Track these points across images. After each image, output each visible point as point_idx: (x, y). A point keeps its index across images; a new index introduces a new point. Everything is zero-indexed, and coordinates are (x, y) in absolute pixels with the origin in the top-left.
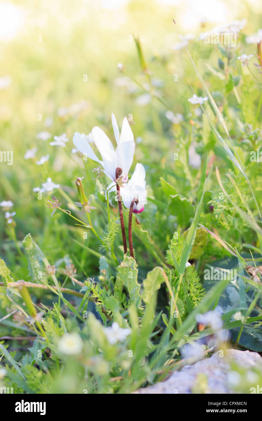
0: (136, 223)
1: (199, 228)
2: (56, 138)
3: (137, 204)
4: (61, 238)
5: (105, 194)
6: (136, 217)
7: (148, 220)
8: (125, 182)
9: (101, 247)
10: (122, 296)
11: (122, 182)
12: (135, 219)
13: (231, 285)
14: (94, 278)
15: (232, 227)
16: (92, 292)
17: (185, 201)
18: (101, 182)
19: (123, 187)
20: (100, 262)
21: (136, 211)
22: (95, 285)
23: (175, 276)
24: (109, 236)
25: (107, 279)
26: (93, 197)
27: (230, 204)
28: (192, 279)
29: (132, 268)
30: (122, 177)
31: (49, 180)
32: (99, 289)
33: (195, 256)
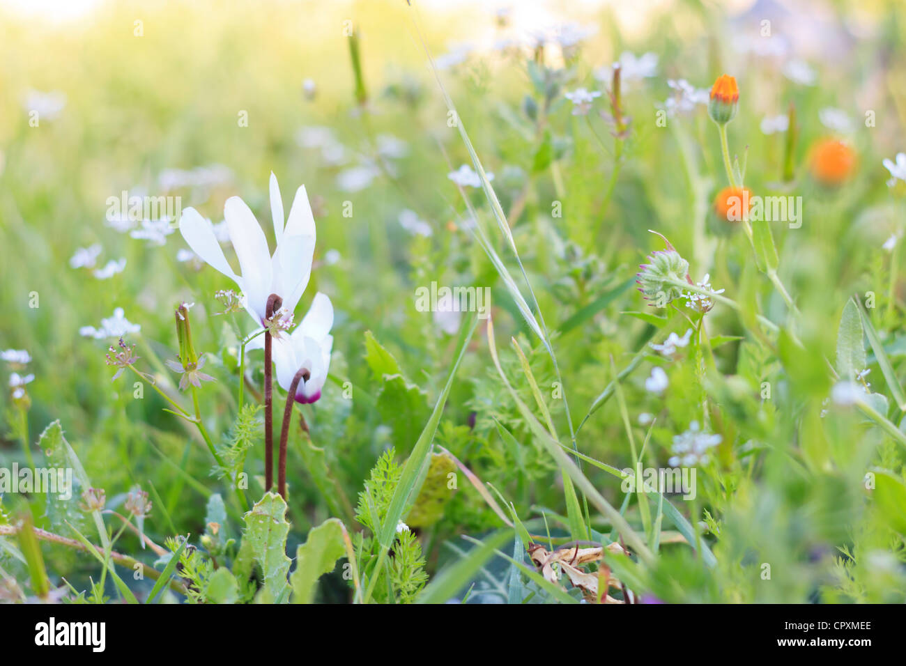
0: (300, 428)
1: (439, 455)
2: (146, 223)
3: (305, 381)
4: (130, 450)
5: (237, 354)
6: (301, 415)
7: (328, 427)
8: (284, 327)
9: (215, 469)
10: (248, 586)
11: (278, 325)
12: (299, 418)
13: (493, 591)
14: (189, 534)
15: (511, 463)
16: (180, 567)
17: (414, 391)
18: (234, 330)
19: (279, 337)
20: (209, 506)
21: (302, 400)
22: (191, 552)
23: (372, 553)
24: (235, 445)
25: (218, 545)
26: (212, 358)
27: (514, 412)
28: (408, 562)
29: (277, 521)
30: (280, 316)
31: (119, 313)
32: (197, 561)
33: (423, 520)
